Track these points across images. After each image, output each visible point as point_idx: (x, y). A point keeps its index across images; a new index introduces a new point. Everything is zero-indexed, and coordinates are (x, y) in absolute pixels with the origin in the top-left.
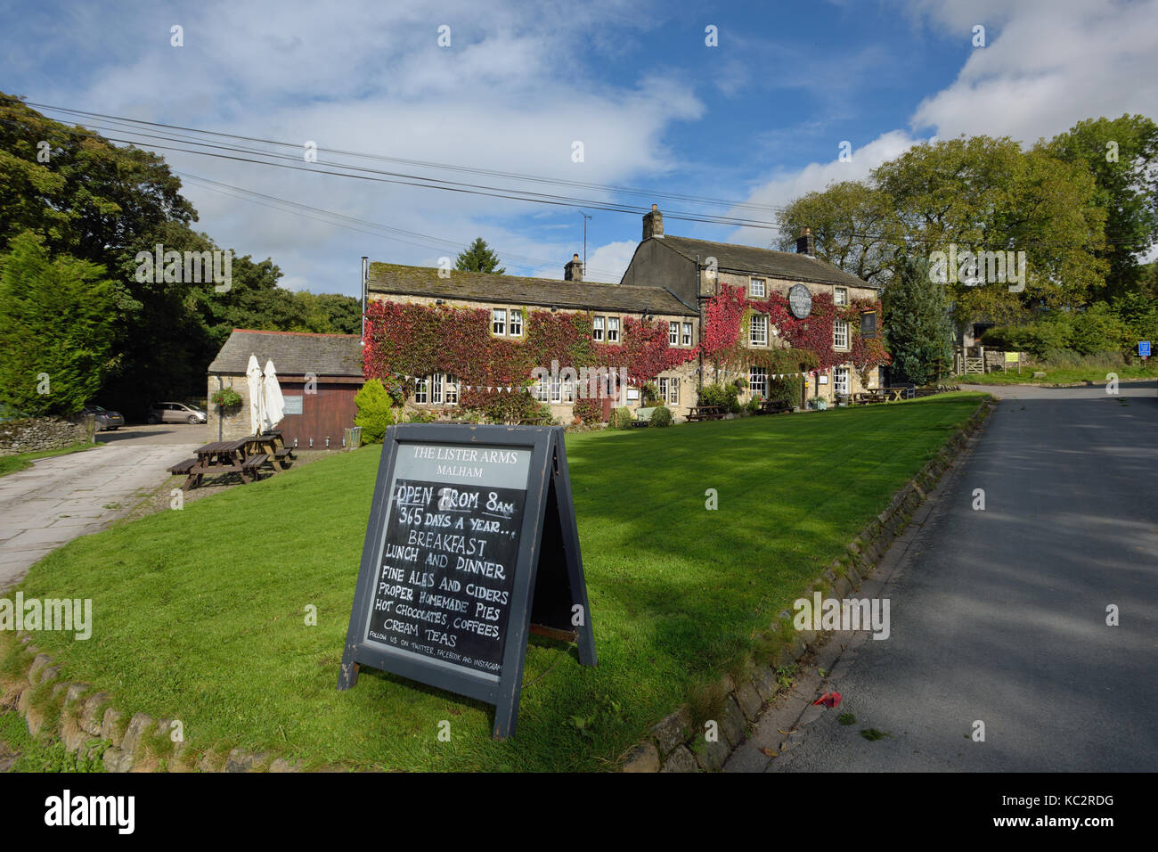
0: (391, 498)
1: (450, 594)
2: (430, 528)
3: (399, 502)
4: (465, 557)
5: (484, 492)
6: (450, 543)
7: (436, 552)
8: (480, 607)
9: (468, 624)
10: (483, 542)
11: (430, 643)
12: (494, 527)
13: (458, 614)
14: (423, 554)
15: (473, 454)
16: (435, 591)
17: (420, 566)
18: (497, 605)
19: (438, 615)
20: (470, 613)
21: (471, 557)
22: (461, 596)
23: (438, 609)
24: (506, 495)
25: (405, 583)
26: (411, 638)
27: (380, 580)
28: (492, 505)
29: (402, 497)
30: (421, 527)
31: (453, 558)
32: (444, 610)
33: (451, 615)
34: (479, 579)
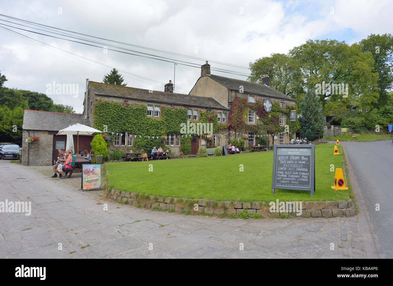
0: (277, 159)
1: (296, 175)
2: (289, 164)
3: (279, 159)
4: (298, 168)
5: (301, 156)
6: (294, 166)
7: (291, 168)
8: (303, 176)
9: (301, 179)
10: (302, 165)
11: (293, 184)
12: (304, 162)
13: (298, 178)
14: (288, 168)
15: (297, 150)
16: (292, 175)
17: (287, 170)
18: (307, 175)
19: (293, 179)
20: (301, 177)
21: (299, 168)
22: (298, 175)
23: (293, 178)
24: (305, 157)
25: (284, 174)
26: (287, 183)
27: (277, 174)
28: (303, 158)
29: (280, 158)
30: (286, 163)
31: (295, 168)
32: (295, 178)
33: (297, 178)
34: (302, 172)
